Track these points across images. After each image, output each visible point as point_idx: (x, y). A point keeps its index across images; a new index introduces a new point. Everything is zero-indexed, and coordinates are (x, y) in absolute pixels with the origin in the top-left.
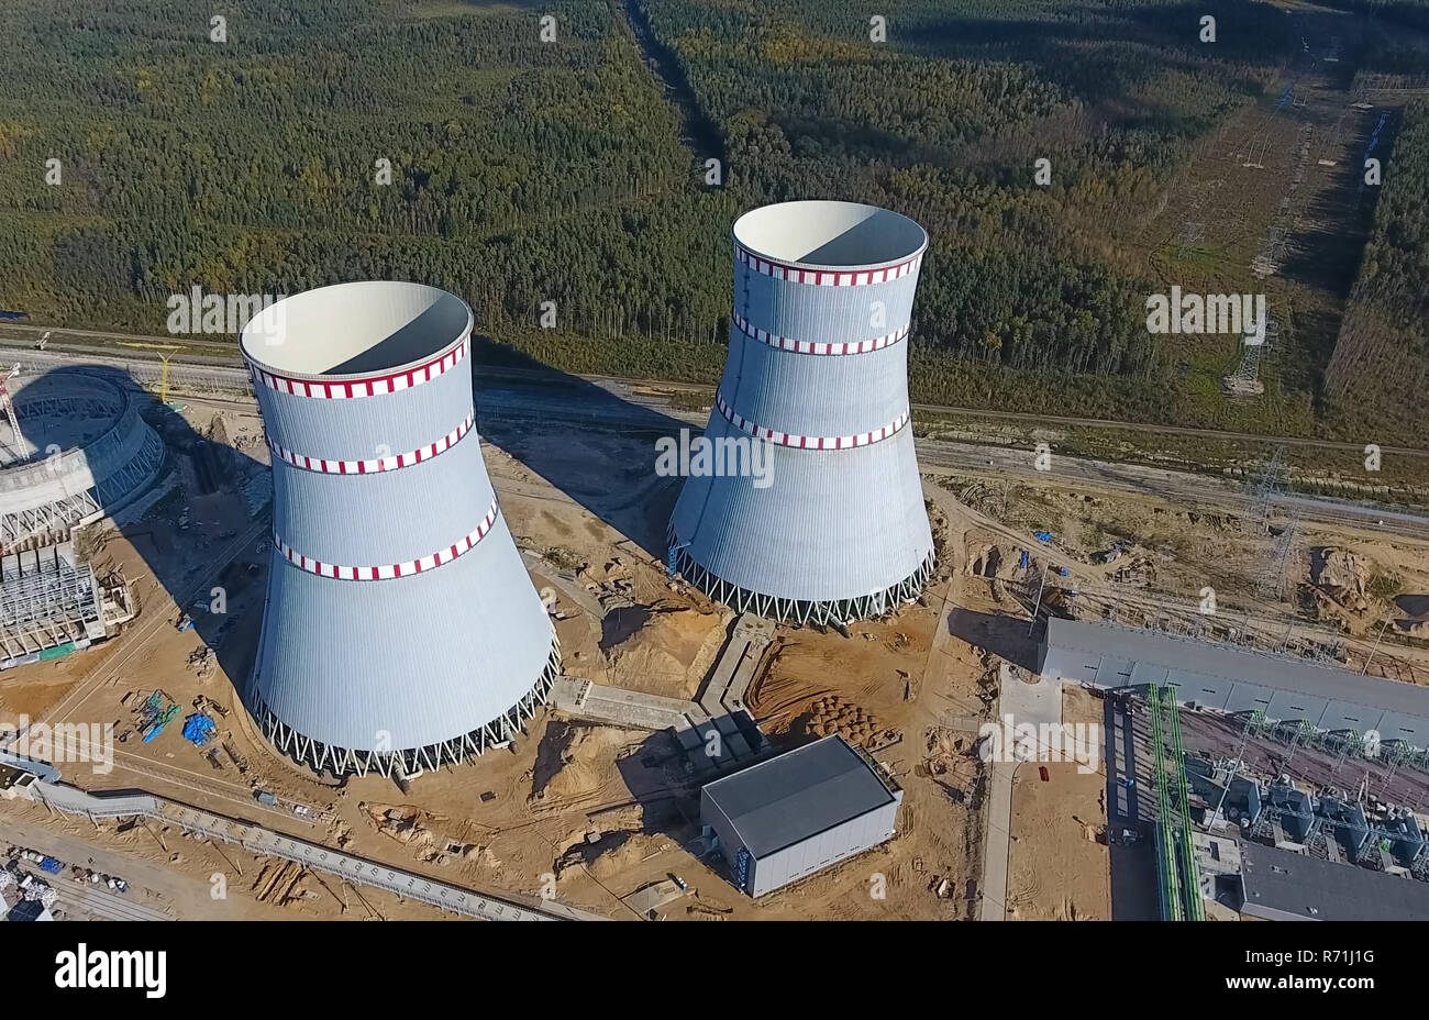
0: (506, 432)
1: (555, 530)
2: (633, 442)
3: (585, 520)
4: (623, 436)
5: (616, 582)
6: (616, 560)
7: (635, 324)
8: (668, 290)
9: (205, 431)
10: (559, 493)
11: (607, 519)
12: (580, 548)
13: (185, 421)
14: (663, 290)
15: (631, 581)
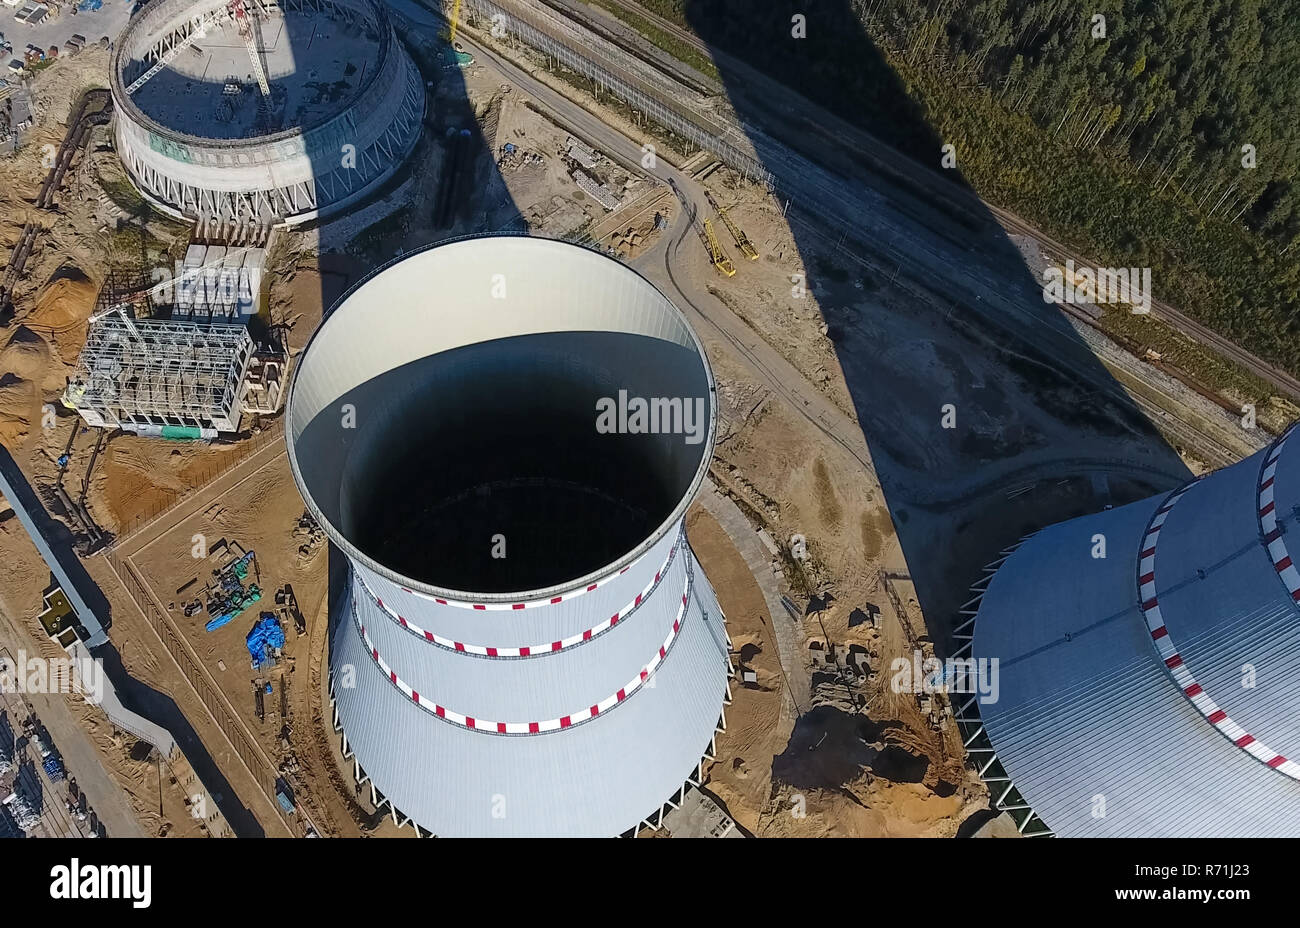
0: (840, 276)
1: (818, 507)
2: (1009, 380)
3: (869, 507)
4: (1000, 356)
5: (855, 649)
6: (874, 610)
7: (1125, 140)
8: (1214, 97)
9: (479, 110)
10: (856, 435)
11: (900, 519)
12: (835, 560)
13: (464, 88)
14: (1204, 96)
15: (873, 663)
